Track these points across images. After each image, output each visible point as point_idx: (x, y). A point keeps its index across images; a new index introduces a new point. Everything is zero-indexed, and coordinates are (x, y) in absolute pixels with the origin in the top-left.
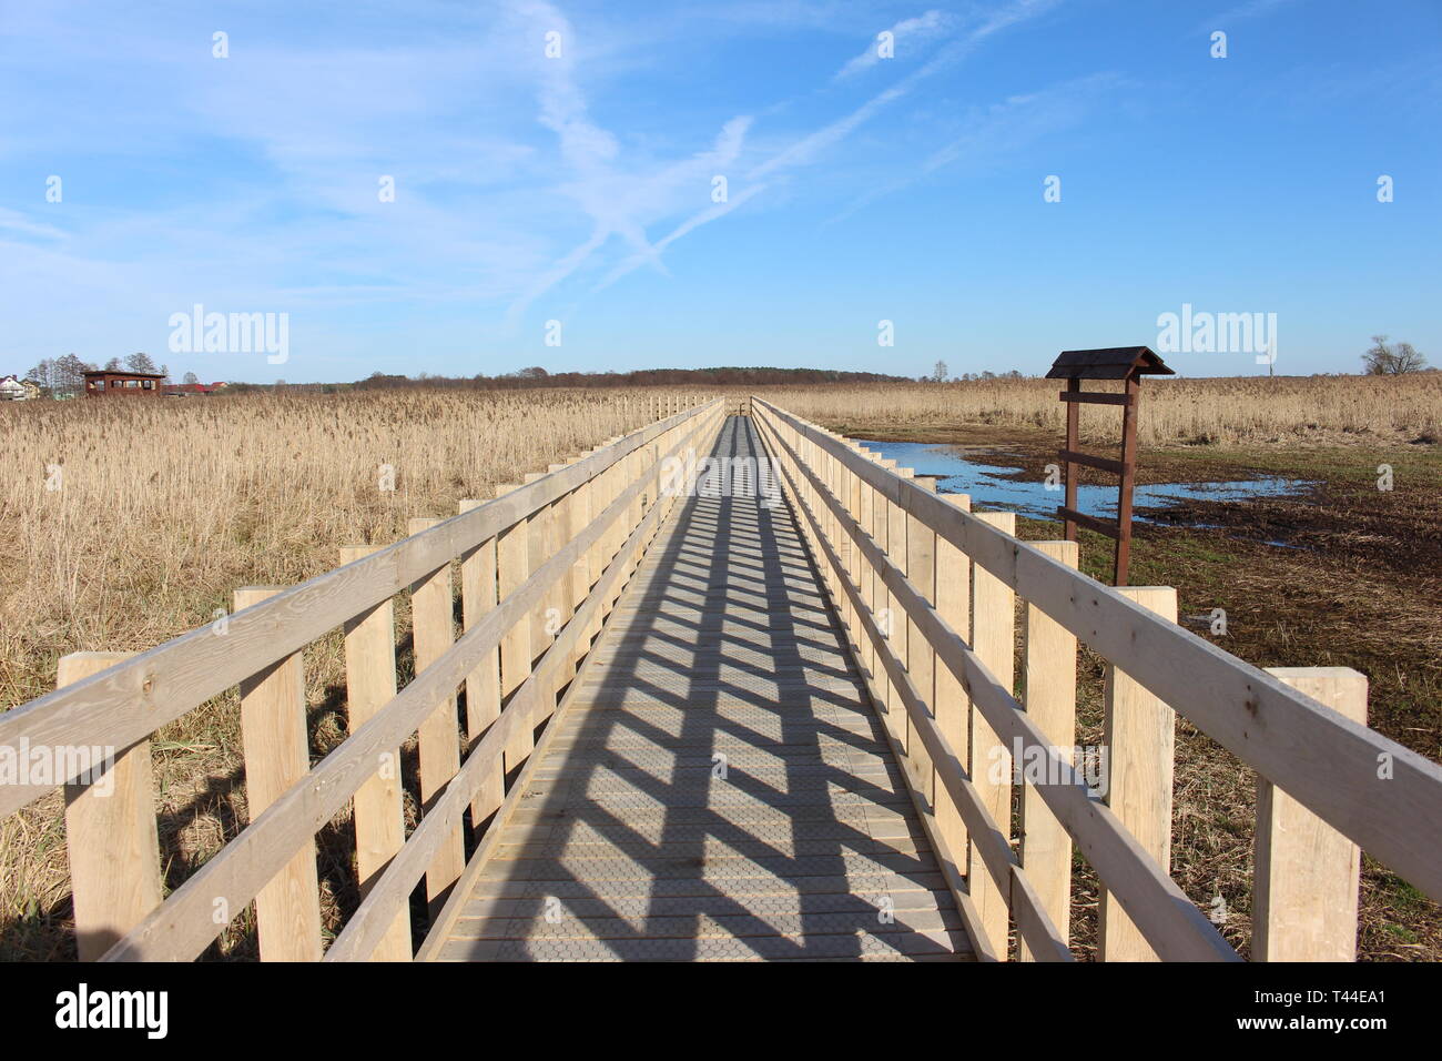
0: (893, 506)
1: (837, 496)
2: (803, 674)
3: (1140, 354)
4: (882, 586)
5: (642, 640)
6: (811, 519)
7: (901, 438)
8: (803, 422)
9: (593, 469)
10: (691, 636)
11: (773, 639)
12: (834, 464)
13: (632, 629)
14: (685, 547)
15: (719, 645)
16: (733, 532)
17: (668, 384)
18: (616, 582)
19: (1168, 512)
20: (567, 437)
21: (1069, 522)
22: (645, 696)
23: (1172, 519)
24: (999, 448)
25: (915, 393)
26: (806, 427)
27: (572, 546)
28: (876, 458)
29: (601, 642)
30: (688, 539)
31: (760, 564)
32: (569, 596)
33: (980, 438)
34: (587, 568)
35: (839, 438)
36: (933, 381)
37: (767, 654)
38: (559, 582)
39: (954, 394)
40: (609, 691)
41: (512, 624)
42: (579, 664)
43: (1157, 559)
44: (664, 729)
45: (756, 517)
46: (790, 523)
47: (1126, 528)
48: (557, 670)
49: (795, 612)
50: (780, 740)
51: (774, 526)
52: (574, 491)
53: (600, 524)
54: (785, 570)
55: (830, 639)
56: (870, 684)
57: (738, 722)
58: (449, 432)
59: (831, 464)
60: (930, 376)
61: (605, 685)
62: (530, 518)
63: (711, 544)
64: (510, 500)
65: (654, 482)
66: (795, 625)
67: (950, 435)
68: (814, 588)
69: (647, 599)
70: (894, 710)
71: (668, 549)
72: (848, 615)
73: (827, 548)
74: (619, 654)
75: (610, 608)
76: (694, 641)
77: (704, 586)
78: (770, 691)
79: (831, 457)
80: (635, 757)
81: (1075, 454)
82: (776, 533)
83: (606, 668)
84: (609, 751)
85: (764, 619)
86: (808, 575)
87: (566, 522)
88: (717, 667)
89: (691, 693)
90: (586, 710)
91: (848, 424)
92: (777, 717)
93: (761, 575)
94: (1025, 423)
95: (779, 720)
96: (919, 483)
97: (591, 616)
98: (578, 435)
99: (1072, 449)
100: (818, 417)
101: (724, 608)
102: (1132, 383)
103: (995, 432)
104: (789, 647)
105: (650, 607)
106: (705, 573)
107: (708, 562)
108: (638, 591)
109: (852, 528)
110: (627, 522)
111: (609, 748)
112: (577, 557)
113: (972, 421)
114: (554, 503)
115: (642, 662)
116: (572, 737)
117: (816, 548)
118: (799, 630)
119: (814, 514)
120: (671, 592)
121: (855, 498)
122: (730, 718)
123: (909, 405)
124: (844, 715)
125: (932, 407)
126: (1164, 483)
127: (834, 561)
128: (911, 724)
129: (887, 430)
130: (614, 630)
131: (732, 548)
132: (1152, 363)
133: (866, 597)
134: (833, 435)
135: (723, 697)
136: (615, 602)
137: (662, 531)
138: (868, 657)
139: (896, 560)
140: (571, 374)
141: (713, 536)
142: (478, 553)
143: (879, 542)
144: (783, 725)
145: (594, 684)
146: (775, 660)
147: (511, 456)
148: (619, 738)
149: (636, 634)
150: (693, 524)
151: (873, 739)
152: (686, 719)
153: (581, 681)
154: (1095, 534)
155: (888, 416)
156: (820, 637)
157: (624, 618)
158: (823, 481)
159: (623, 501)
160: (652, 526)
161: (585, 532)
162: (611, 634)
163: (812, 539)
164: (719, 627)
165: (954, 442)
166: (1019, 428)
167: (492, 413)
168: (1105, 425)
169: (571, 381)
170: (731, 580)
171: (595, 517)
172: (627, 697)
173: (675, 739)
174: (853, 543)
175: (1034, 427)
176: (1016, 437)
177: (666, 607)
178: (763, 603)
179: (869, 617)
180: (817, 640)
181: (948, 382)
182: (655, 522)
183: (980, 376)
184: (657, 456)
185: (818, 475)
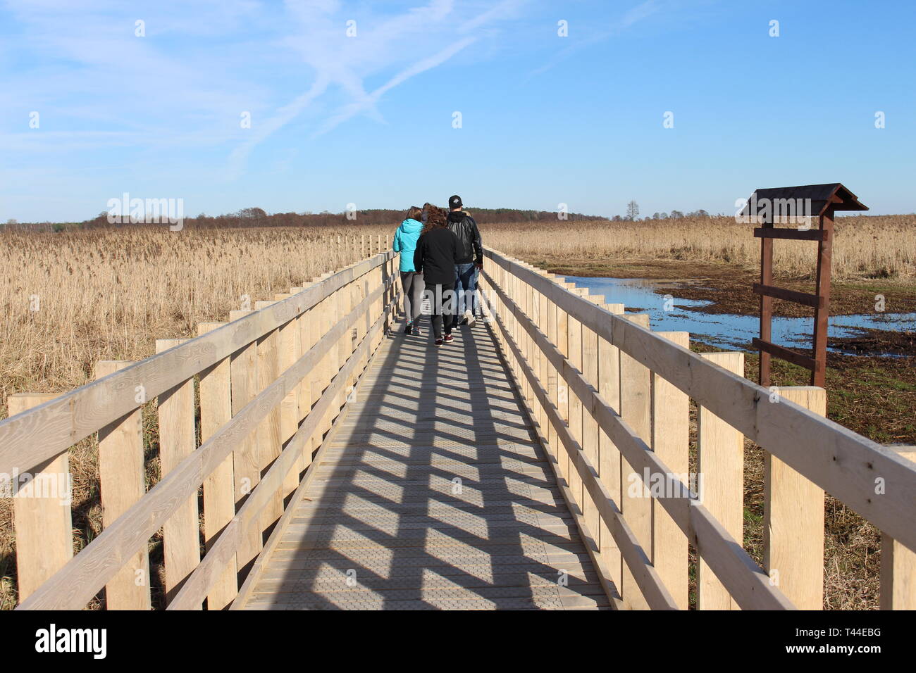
0: (604, 344)
1: (543, 330)
2: (511, 508)
3: (834, 191)
4: (591, 422)
5: (350, 475)
6: (516, 352)
7: (597, 273)
8: (508, 258)
9: (302, 306)
10: (400, 469)
11: (481, 473)
12: (540, 299)
13: (341, 463)
14: (394, 379)
15: (428, 480)
16: (441, 364)
17: (379, 223)
18: (326, 415)
19: (853, 342)
20: (283, 274)
21: (764, 353)
22: (354, 533)
23: (859, 348)
24: (690, 282)
25: (610, 232)
26: (510, 262)
27: (279, 383)
28: (584, 293)
29: (310, 478)
30: (397, 371)
31: (467, 396)
32: (276, 434)
33: (671, 273)
34: (296, 403)
35: (543, 273)
36: (625, 220)
37: (476, 488)
38: (267, 419)
39: (648, 231)
40: (317, 528)
41: (213, 468)
42: (287, 501)
43: (847, 388)
44: (373, 569)
45: (462, 350)
46: (495, 355)
47: (821, 358)
48: (262, 511)
49: (503, 445)
50: (491, 581)
51: (480, 358)
52: (281, 328)
53: (308, 361)
54: (492, 402)
55: (538, 473)
56: (580, 520)
57: (448, 561)
58: (170, 268)
59: (537, 300)
60: (623, 216)
61: (314, 522)
62: (234, 356)
63: (419, 376)
64: (212, 339)
65: (364, 316)
66: (503, 458)
67: (643, 270)
68: (520, 421)
69: (356, 432)
70: (605, 548)
71: (377, 382)
72: (555, 447)
73: (533, 381)
74: (328, 489)
75: (319, 442)
76: (402, 475)
77: (412, 419)
78: (479, 527)
79: (536, 292)
80: (342, 601)
81: (769, 288)
82: (482, 365)
83: (314, 505)
84: (317, 596)
85: (471, 452)
86: (514, 407)
87: (273, 358)
88: (426, 502)
89: (400, 531)
90: (293, 550)
91: (547, 261)
92: (487, 556)
93: (468, 407)
94: (713, 259)
95: (489, 559)
96: (632, 319)
97: (300, 451)
98: (294, 271)
99: (766, 283)
100: (519, 253)
101: (432, 441)
102: (826, 220)
103: (684, 267)
104: (497, 481)
105: (359, 441)
106: (414, 406)
107: (416, 394)
108: (348, 424)
109: (560, 363)
110: (337, 356)
111: (315, 591)
112: (284, 395)
113: (663, 257)
114: (260, 341)
115: (351, 497)
116: (278, 580)
117: (522, 380)
118: (507, 463)
119: (519, 346)
120: (381, 424)
121: (562, 334)
122: (439, 557)
123: (604, 242)
124: (555, 554)
125: (627, 244)
126: (848, 315)
127: (541, 394)
128: (625, 566)
129: (584, 265)
130: (323, 464)
131: (440, 380)
132: (846, 199)
133: (574, 431)
134: (537, 271)
135: (432, 534)
136: (324, 436)
137: (372, 363)
138: (576, 491)
139: (608, 397)
140: (288, 214)
141: (421, 368)
142: (176, 395)
143: (589, 378)
144: (492, 565)
145: (300, 521)
146: (483, 495)
147: (230, 292)
148: (326, 579)
149: (347, 468)
150: (402, 357)
151: (584, 579)
152: (394, 559)
153: (288, 519)
154: (786, 364)
155: (585, 253)
156: (529, 470)
157: (333, 452)
158: (528, 315)
159: (333, 336)
160: (362, 359)
161: (293, 368)
162: (320, 468)
163: (518, 372)
164: (427, 461)
165: (647, 277)
166: (708, 263)
167: (211, 250)
168: (789, 260)
169: (288, 221)
170: (439, 413)
171: (305, 352)
172: (336, 535)
173: (384, 580)
174: (560, 378)
175: (723, 262)
176: (705, 272)
177: (376, 440)
178: (470, 435)
179: (578, 453)
180: (525, 473)
181: (640, 221)
182: (365, 354)
183: (669, 215)
184: (367, 291)
185: (523, 310)
